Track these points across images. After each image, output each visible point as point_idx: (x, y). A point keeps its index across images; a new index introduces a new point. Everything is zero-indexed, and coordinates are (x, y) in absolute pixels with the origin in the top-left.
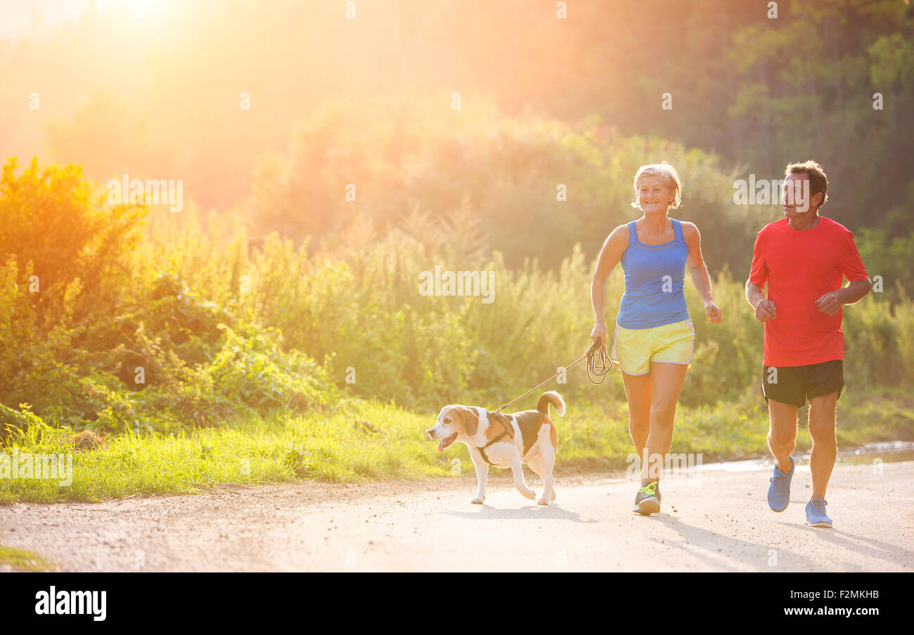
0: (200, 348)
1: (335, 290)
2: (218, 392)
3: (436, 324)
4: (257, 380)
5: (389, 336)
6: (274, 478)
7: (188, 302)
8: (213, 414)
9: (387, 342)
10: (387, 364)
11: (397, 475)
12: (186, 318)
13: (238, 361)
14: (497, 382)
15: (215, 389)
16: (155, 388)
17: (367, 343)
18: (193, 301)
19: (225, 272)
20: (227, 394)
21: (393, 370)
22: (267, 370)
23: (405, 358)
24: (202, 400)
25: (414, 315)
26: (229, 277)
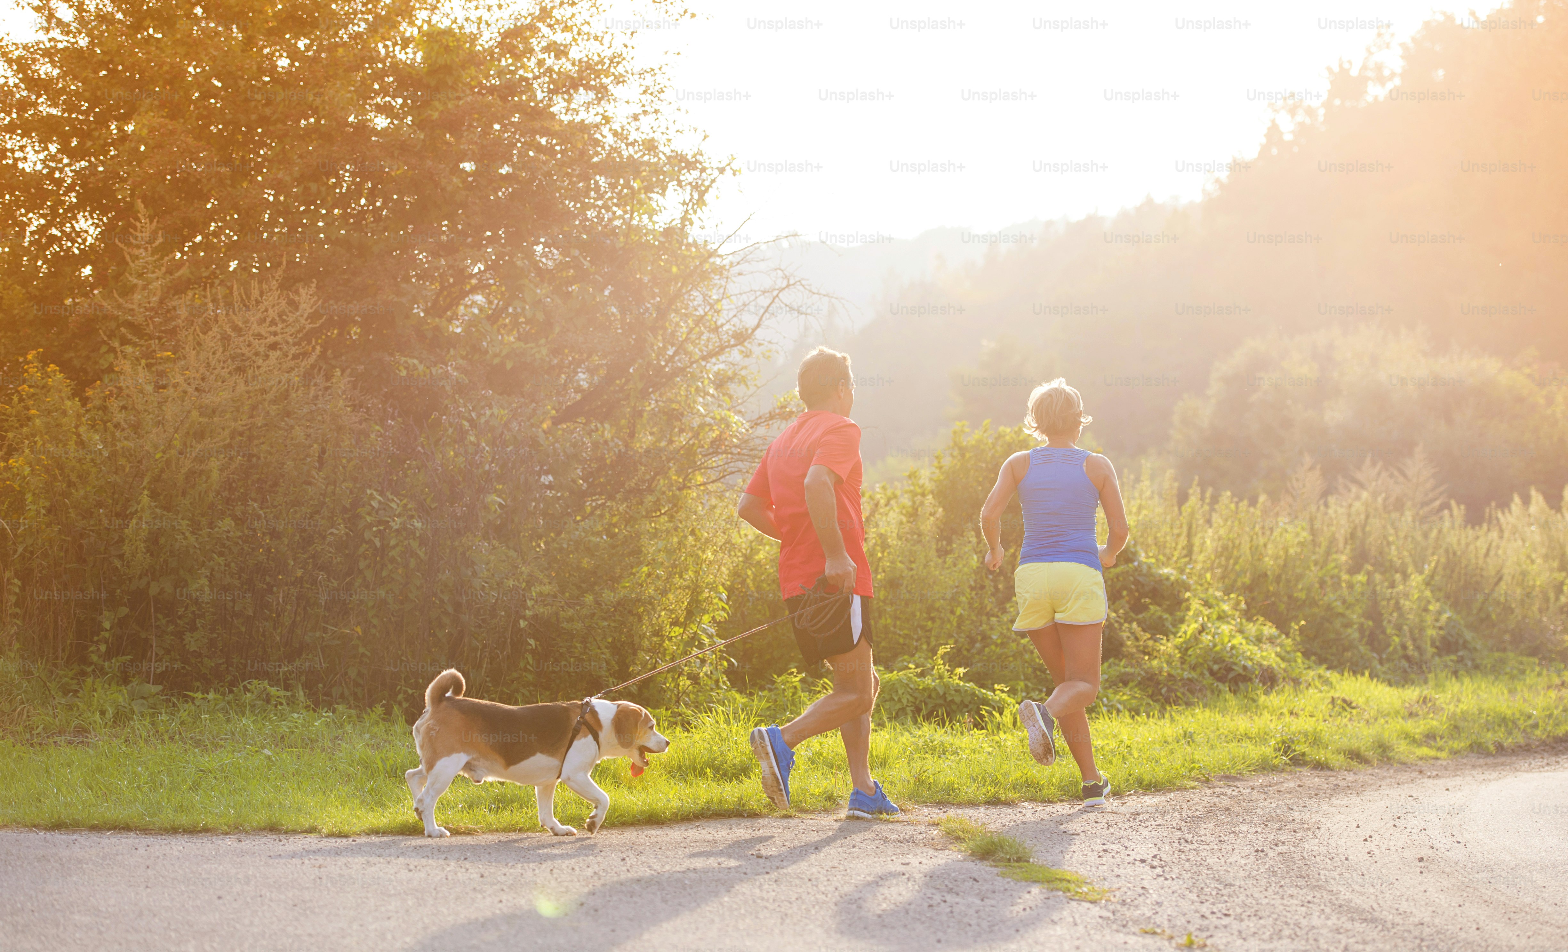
0: (1160, 617)
1: (1292, 551)
2: (1186, 666)
3: (1401, 587)
4: (1225, 653)
5: (1350, 599)
6: (1265, 767)
7: (1145, 569)
8: (1182, 690)
9: (1348, 606)
10: (1349, 631)
11: (1389, 759)
12: (1143, 585)
13: (1204, 634)
14: (1465, 645)
15: (1182, 663)
16: (1117, 662)
17: (1329, 608)
18: (1150, 567)
19: (1179, 535)
20: (1194, 668)
21: (1356, 635)
22: (1235, 642)
23: (1371, 623)
24: (1170, 675)
25: (1378, 577)
26: (1183, 541)
